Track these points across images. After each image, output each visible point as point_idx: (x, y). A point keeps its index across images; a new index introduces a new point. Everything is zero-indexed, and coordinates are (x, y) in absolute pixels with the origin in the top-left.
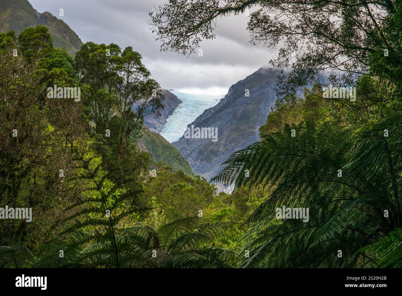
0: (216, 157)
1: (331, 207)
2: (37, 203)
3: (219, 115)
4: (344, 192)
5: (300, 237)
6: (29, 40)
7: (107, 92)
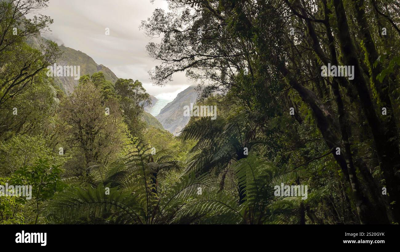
0: (173, 121)
1: (219, 146)
2: (102, 144)
3: (174, 105)
4: (223, 141)
5: (208, 157)
6: (96, 78)
7: (128, 98)
